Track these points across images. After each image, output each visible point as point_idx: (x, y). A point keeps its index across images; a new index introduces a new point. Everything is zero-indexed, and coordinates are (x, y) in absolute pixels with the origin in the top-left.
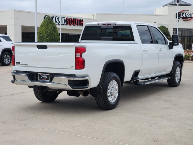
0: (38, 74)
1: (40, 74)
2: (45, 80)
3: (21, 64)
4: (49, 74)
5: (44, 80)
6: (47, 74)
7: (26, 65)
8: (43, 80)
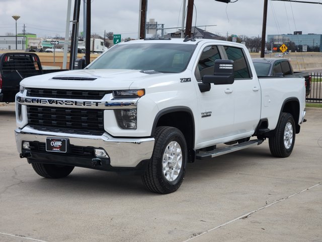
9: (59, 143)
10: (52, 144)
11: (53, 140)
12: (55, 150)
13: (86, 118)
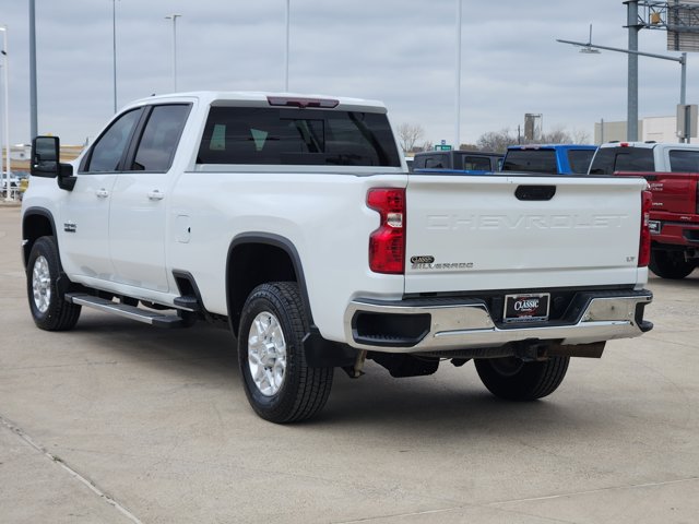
0: (507, 296)
1: (515, 296)
2: (530, 317)
3: (438, 266)
4: (549, 295)
5: (526, 317)
6: (541, 295)
7: (465, 268)
8: (522, 317)
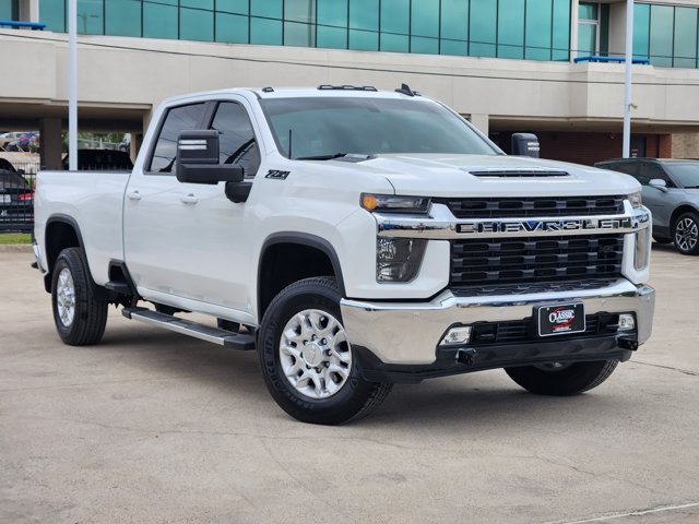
9: (569, 314)
10: (553, 318)
11: (553, 310)
12: (560, 330)
13: (596, 254)
